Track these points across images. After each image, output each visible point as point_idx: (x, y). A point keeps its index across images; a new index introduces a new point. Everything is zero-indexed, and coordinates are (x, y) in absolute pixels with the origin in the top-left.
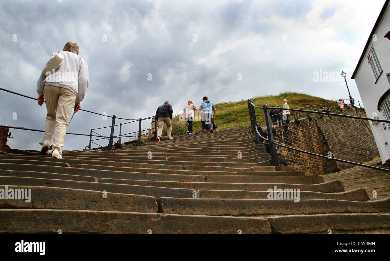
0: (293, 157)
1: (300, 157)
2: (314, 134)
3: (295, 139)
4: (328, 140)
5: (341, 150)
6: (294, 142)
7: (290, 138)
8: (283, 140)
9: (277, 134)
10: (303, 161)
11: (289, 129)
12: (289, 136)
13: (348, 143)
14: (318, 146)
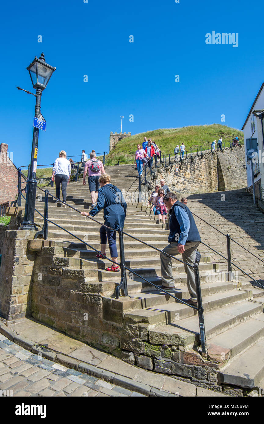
0: (194, 179)
1: (199, 179)
2: (214, 164)
3: (198, 167)
4: (223, 169)
5: (231, 176)
6: (197, 169)
7: (195, 166)
8: (189, 168)
9: (185, 164)
10: (201, 182)
11: (195, 160)
12: (194, 165)
13: (238, 171)
14: (214, 172)
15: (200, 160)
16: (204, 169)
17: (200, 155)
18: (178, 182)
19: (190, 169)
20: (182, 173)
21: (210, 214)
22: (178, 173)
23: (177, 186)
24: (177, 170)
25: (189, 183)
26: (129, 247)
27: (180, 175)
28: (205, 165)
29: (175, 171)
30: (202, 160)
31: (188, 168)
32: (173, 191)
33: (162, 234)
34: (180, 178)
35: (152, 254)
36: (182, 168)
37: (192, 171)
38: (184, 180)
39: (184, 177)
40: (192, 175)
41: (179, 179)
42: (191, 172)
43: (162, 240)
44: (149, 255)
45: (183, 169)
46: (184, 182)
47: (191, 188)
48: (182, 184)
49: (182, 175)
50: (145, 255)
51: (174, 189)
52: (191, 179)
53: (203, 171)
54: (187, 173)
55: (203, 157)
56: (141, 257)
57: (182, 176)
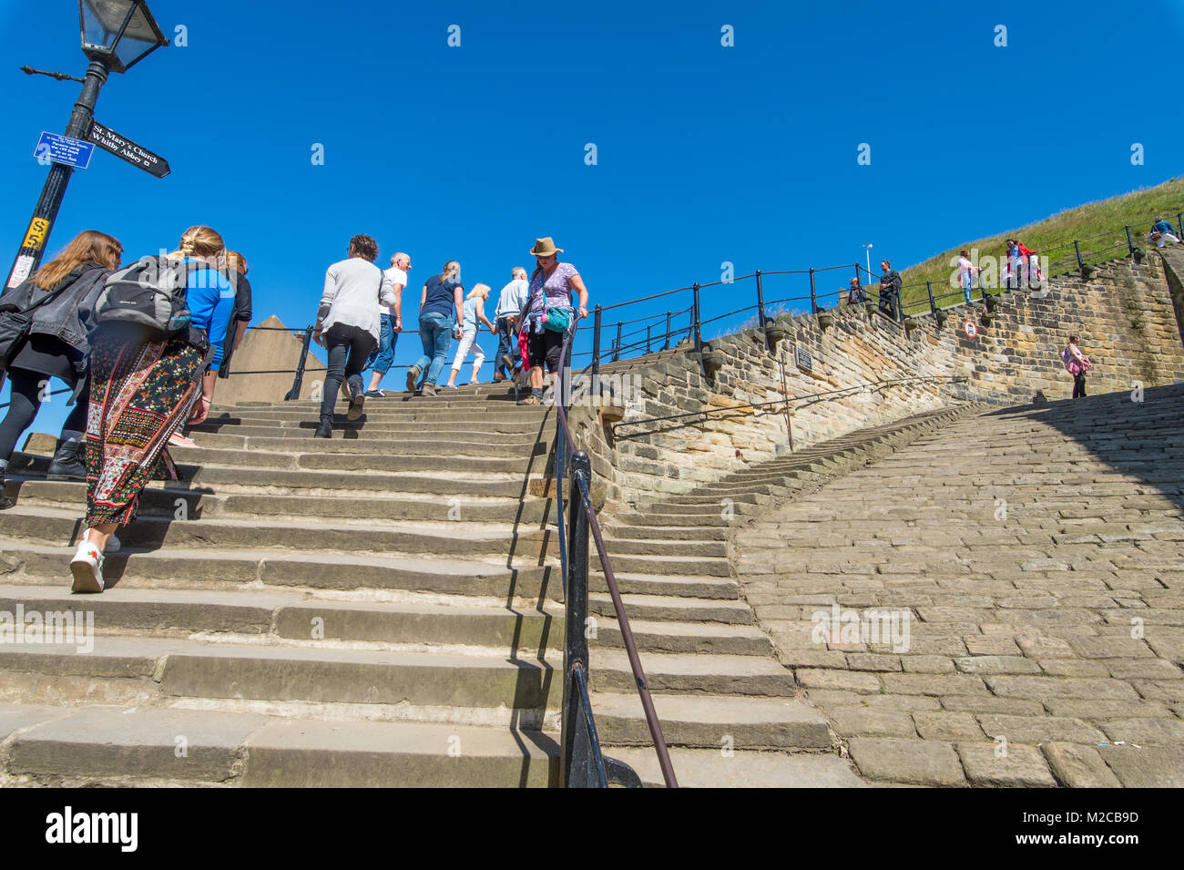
2: (1151, 293)
3: (1073, 312)
6: (1068, 319)
7: (1055, 310)
8: (1027, 317)
9: (1008, 306)
12: (1050, 307)
14: (1160, 320)
15: (1075, 286)
16: (1103, 316)
17: (1077, 271)
18: (980, 369)
19: (1034, 322)
20: (995, 339)
21: (1036, 452)
22: (977, 338)
23: (977, 381)
24: (971, 329)
25: (1037, 369)
26: (186, 536)
27: (988, 346)
28: (1107, 302)
29: (961, 334)
30: (1088, 285)
31: (1022, 320)
32: (960, 399)
33: (480, 496)
34: (988, 353)
35: (224, 572)
36: (993, 321)
37: (1042, 327)
38: (1010, 361)
39: (1008, 352)
40: (1044, 340)
41: (986, 357)
42: (1037, 332)
43: (429, 519)
44: (199, 579)
45: (998, 326)
46: (1010, 366)
47: (1049, 385)
48: (1002, 377)
49: (995, 344)
50: (178, 577)
51: (963, 394)
52: (1040, 353)
53: (1099, 321)
54: (1020, 335)
55: (1094, 275)
56: (154, 583)
57: (999, 349)
